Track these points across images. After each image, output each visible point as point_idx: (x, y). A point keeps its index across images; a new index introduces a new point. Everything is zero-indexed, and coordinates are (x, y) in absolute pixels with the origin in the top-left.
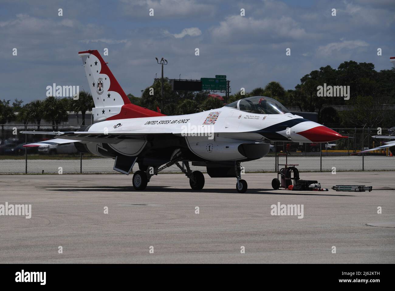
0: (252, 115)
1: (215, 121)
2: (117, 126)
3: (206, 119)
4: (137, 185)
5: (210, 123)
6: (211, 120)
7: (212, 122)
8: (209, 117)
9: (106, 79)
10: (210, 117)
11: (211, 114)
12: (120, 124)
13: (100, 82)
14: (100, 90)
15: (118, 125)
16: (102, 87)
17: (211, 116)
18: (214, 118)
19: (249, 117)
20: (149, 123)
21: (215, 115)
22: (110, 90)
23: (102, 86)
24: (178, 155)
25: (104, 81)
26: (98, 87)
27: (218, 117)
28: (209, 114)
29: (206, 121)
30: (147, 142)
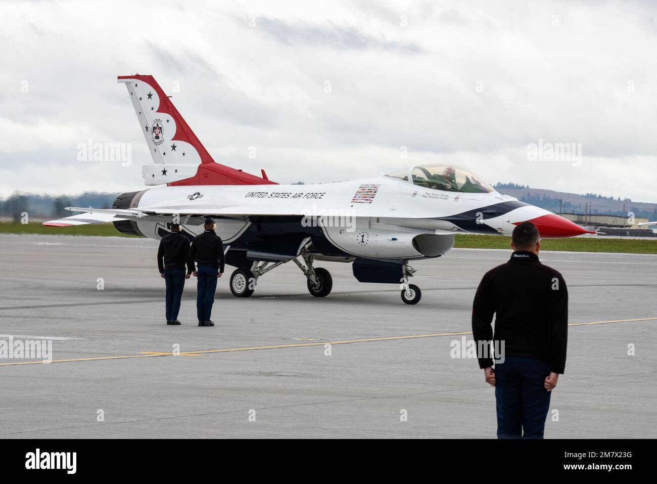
0: (435, 193)
1: (371, 199)
2: (194, 197)
3: (356, 194)
4: (240, 290)
5: (362, 201)
6: (365, 197)
7: (367, 200)
8: (360, 191)
9: (168, 121)
10: (363, 192)
11: (362, 186)
12: (199, 194)
13: (158, 126)
14: (157, 137)
15: (195, 195)
16: (160, 134)
17: (364, 190)
18: (369, 193)
19: (431, 195)
20: (252, 195)
21: (371, 189)
22: (176, 138)
23: (161, 132)
24: (307, 246)
25: (163, 124)
26: (154, 133)
27: (376, 192)
28: (360, 187)
29: (355, 197)
30: (251, 225)
